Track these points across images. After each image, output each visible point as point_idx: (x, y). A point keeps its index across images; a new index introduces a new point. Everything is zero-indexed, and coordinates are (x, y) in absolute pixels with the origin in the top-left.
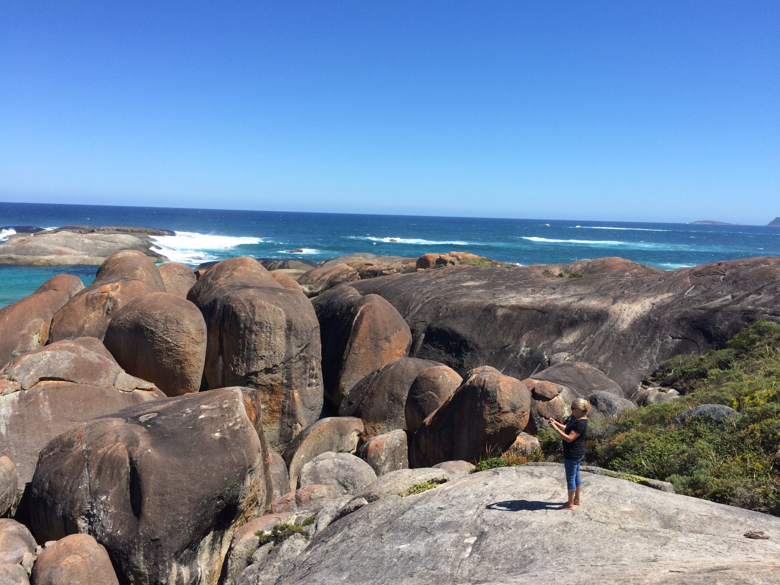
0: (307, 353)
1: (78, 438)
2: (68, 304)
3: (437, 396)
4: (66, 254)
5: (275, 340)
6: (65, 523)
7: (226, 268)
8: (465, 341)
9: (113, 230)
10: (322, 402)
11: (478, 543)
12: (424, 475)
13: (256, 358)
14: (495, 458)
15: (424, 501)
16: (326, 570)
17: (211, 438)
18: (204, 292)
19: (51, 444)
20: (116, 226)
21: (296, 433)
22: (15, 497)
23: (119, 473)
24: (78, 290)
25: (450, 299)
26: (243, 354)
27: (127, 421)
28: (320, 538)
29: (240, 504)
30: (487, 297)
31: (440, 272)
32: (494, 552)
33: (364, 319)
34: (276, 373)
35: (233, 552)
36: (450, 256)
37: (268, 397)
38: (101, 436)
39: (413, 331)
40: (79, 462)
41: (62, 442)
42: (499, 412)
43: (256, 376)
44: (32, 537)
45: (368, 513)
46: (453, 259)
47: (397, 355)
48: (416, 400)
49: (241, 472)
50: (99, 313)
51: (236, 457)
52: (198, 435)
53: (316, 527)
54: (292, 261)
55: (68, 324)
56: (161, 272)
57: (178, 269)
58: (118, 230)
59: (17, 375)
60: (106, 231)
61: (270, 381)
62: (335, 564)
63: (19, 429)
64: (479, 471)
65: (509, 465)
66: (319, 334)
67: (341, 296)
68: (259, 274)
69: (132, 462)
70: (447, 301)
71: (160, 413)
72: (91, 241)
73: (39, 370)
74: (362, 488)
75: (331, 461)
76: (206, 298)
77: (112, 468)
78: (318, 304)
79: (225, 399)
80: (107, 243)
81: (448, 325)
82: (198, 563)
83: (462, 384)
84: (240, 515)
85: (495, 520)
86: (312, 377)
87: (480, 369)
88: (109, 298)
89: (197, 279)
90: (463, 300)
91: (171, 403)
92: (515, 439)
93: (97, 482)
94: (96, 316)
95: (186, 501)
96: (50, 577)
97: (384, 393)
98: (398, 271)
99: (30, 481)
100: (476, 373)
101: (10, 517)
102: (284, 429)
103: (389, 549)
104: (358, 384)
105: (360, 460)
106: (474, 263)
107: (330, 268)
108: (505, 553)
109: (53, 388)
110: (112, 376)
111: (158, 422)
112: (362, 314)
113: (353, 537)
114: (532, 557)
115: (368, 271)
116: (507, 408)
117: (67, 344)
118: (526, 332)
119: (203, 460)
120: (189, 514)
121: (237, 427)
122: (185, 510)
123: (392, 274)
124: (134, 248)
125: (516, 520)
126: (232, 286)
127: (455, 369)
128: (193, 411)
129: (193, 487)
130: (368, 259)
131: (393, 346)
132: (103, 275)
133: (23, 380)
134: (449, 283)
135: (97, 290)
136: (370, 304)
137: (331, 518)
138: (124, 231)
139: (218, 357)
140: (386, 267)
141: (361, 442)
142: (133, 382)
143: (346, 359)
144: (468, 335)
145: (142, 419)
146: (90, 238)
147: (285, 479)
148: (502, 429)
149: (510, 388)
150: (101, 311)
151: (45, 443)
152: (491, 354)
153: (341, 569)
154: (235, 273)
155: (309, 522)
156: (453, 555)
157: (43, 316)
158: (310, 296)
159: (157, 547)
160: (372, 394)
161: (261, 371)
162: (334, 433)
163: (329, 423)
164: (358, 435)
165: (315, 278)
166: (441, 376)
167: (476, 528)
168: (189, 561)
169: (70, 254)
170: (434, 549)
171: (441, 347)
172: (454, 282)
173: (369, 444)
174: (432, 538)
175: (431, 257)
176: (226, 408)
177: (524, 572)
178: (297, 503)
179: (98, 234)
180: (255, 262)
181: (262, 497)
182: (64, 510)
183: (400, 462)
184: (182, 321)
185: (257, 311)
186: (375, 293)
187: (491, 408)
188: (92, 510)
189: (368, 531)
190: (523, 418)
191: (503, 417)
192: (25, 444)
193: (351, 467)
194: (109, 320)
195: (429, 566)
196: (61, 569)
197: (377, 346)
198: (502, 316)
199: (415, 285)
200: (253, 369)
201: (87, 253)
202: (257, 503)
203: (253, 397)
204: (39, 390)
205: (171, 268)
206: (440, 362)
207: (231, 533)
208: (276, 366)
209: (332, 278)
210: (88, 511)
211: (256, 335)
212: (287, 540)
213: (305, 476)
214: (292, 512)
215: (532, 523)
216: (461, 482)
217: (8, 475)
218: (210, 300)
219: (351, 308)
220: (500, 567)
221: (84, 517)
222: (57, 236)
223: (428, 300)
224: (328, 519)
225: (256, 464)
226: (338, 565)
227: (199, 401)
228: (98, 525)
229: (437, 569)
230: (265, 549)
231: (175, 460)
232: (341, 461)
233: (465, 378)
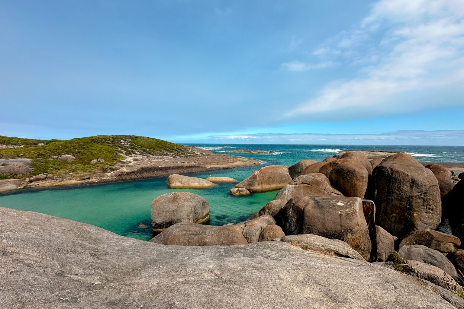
1: (294, 199)
10: (437, 223)
27: (310, 198)
38: (299, 200)
40: (291, 206)
49: (344, 230)
61: (399, 205)
63: (293, 195)
69: (303, 211)
71: (324, 199)
73: (303, 180)
79: (351, 201)
86: (429, 209)
109: (305, 186)
110: (325, 187)
117: (312, 174)
121: (350, 212)
128: (336, 201)
133: (298, 182)
142: (331, 190)
162: (431, 238)
164: (455, 246)
185: (394, 173)
200: (390, 198)
203: (370, 205)
204: (301, 186)
208: (402, 199)
211: (392, 183)
225: (355, 230)
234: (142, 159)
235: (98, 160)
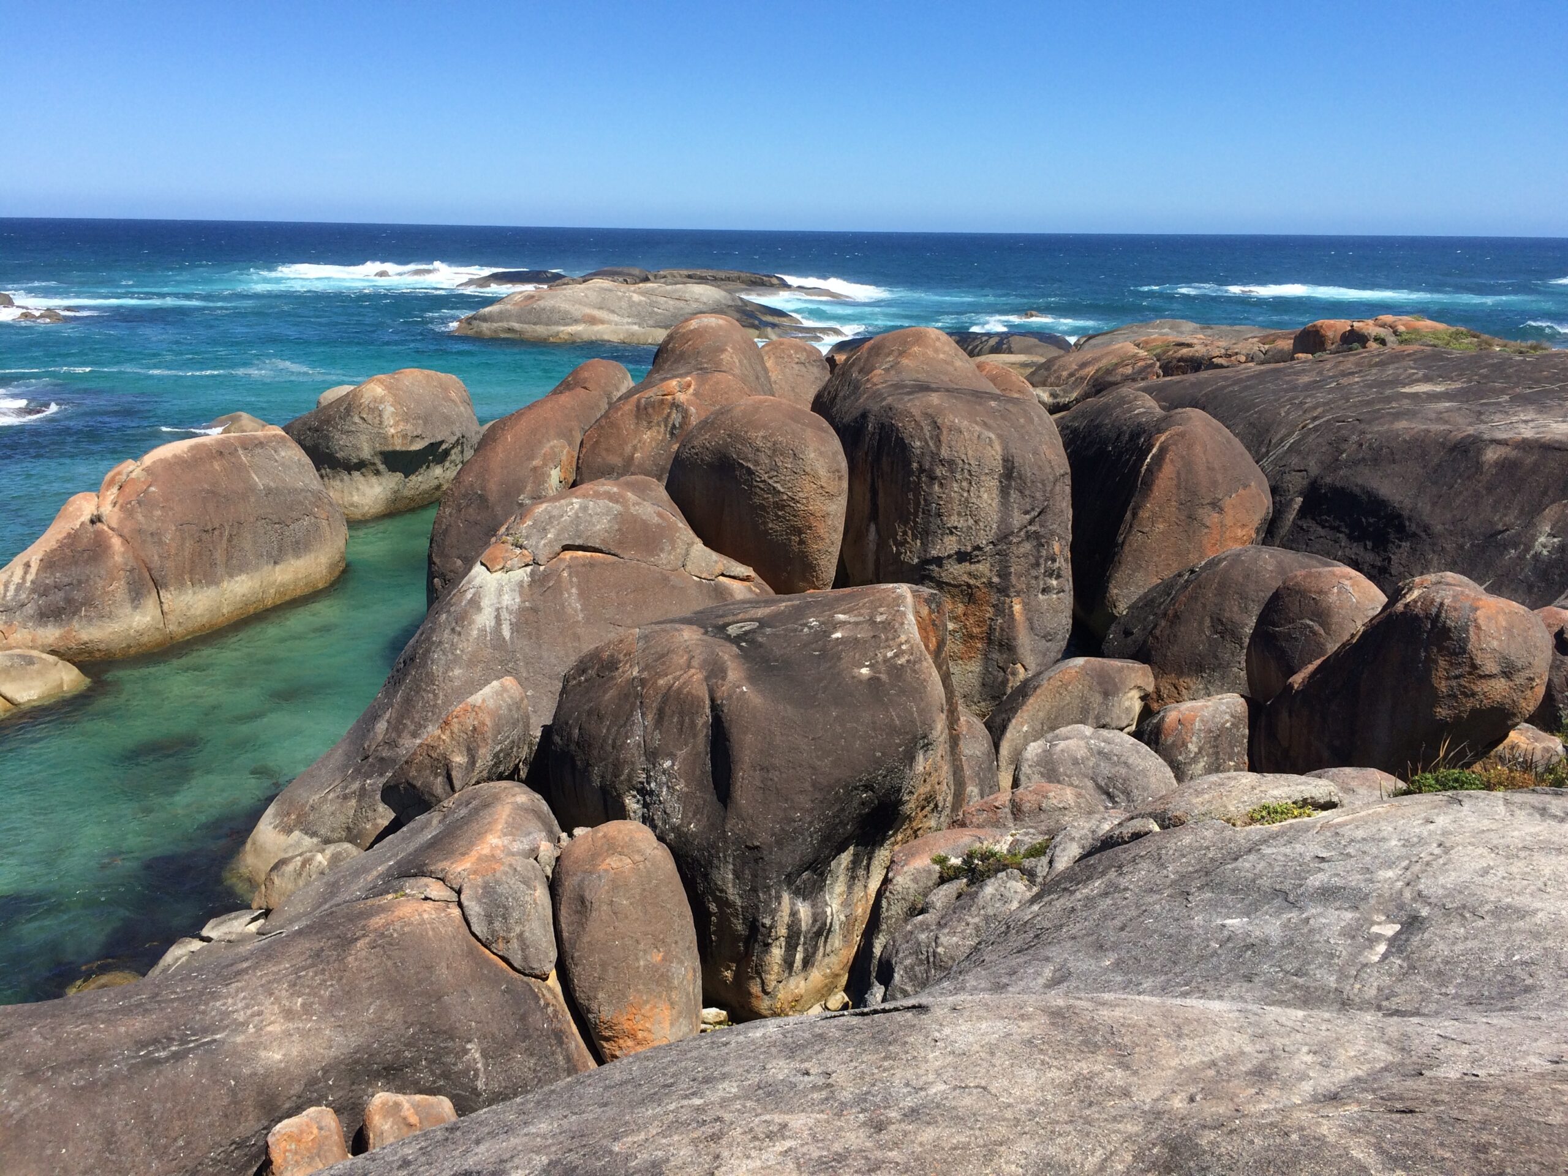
0: (1041, 526)
1: (625, 655)
2: (606, 415)
3: (1322, 632)
4: (602, 322)
5: (979, 497)
6: (605, 801)
7: (887, 351)
8: (1400, 516)
9: (681, 275)
10: (1070, 627)
11: (1403, 937)
12: (1286, 789)
13: (939, 532)
14: (1456, 771)
15: (1282, 841)
16: (1069, 944)
17: (854, 677)
18: (845, 398)
19: (581, 662)
20: (687, 269)
21: (1014, 683)
22: (526, 747)
23: (693, 724)
24: (623, 390)
25: (1369, 422)
26: (915, 522)
27: (706, 633)
28: (1058, 883)
29: (903, 804)
30: (1460, 420)
31: (1350, 362)
32: (1439, 960)
33: (1167, 460)
34: (979, 562)
35: (890, 887)
36: (1376, 325)
37: (960, 609)
38: (663, 656)
39: (1274, 491)
40: (627, 696)
41: (600, 660)
42: (1470, 673)
43: (940, 566)
44: (552, 816)
45: (1159, 848)
46: (1382, 332)
47: (1235, 539)
48: (1274, 637)
49: (906, 745)
50: (658, 432)
51: (899, 717)
52: (830, 668)
53: (1051, 862)
54: (1017, 338)
55: (607, 450)
56: (766, 358)
57: (796, 353)
58: (689, 277)
59: (527, 538)
60: (670, 280)
61: (965, 578)
62: (1088, 935)
63: (530, 633)
64: (1415, 793)
65: (1489, 787)
66: (1068, 490)
67: (1118, 410)
68: (951, 363)
69: (715, 707)
70: (1362, 426)
71: (763, 623)
72: (643, 299)
73: (563, 530)
74: (1144, 800)
75: (1082, 743)
76: (849, 410)
77: (682, 714)
78: (1068, 427)
79: (881, 606)
80: (671, 302)
81: (1360, 481)
82: (827, 898)
83: (1385, 608)
84: (903, 824)
85: (1446, 896)
86: (1051, 576)
87: (1431, 577)
88: (675, 405)
89: (832, 372)
90: (1402, 425)
91: (782, 606)
92: (1506, 736)
93: (657, 735)
94: (652, 439)
95: (807, 786)
96: (581, 885)
97: (1203, 618)
98: (1250, 358)
99: (549, 722)
100: (1421, 585)
101: (519, 781)
102: (990, 673)
103: (1201, 923)
104: (1146, 594)
105: (1144, 748)
106: (1436, 342)
107: (1097, 352)
108: (1465, 966)
109: (584, 565)
110: (680, 549)
111: (760, 639)
112: (1163, 450)
113: (1126, 889)
114: (1529, 981)
115: (1180, 360)
116: (1491, 666)
117: (606, 488)
118: (1553, 502)
119: (837, 716)
120: (813, 809)
121: (902, 661)
122: (804, 800)
123: (1233, 366)
124: (718, 310)
125: (1495, 902)
126: (898, 386)
127: (1370, 577)
128: (822, 623)
129: (819, 763)
130: (1182, 333)
131: (1229, 520)
132: (665, 362)
133: (537, 547)
134: (1370, 386)
135: (655, 389)
136: (1181, 428)
137: (1081, 851)
138: (701, 278)
139: (868, 525)
140: (1223, 351)
141: (1147, 713)
142: (716, 562)
143: (1123, 543)
144: (1408, 503)
145: (732, 630)
146: (642, 293)
147: (990, 769)
148: (1474, 712)
149: (1504, 624)
150: (662, 429)
151: (572, 660)
152: (1461, 547)
153: (1101, 947)
154: (905, 361)
155: (1036, 852)
156: (1344, 953)
157: (567, 435)
158: (1053, 409)
159: (756, 861)
160: (1176, 616)
161: (949, 556)
162: (1090, 688)
163: (1083, 668)
164: (1142, 698)
165: (1065, 374)
166: (1335, 590)
167: (1401, 907)
168: (812, 893)
169: (609, 322)
170: (1302, 935)
171: (1339, 526)
172: (1382, 384)
173: (1163, 717)
174: (1297, 913)
175: (1330, 327)
176: (882, 622)
177: (1509, 1009)
178: (1013, 813)
179: (655, 285)
180: (945, 337)
181: (945, 796)
182: (603, 777)
183: (1231, 759)
184: (803, 452)
185: (944, 438)
186: (1195, 404)
187: (1451, 664)
188: (649, 783)
189: (1158, 882)
190: (1529, 692)
191: (1481, 687)
192: (541, 658)
193: (1123, 759)
194: (676, 447)
195: (1288, 967)
196: (599, 877)
197: (1191, 517)
198: (1496, 463)
199: (1286, 391)
200: (934, 553)
201: (636, 320)
202: (936, 806)
203: (933, 606)
204: (563, 566)
205: (783, 351)
206: (1335, 559)
207: (887, 853)
208: (978, 548)
209: (1100, 374)
210: (642, 783)
211: (941, 485)
212: (993, 880)
213: (1030, 766)
214: (1003, 830)
215: (1535, 912)
216: (1370, 812)
217: (514, 708)
218: (856, 413)
219: (1139, 438)
220: (1452, 990)
221: (635, 793)
222: (588, 289)
223: (1317, 423)
224: (1074, 850)
225: (935, 734)
226: (1095, 937)
227: (831, 605)
228: (658, 810)
229: (1306, 974)
230: (950, 889)
231: (789, 711)
232: (1103, 744)
233: (1394, 596)
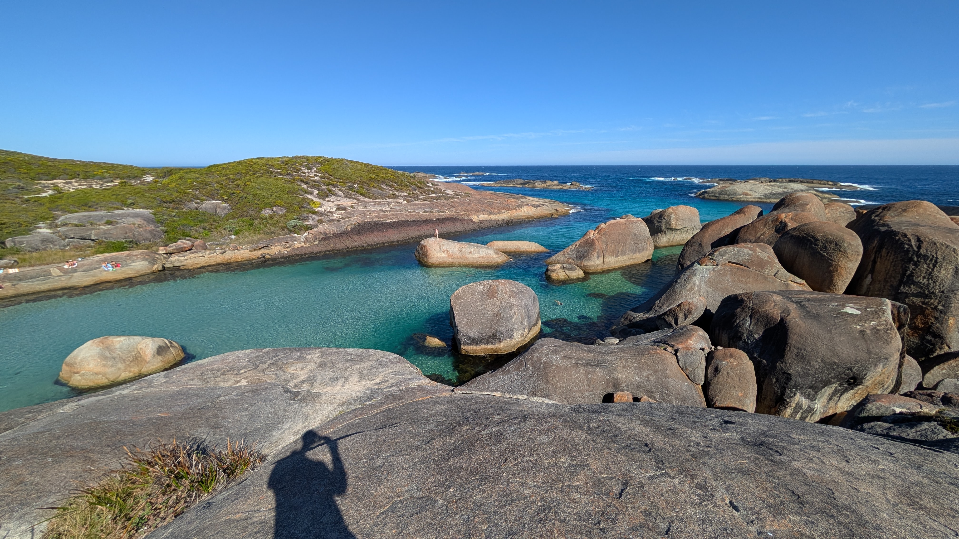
1: (748, 299)
2: (752, 223)
4: (750, 195)
13: (909, 283)
17: (852, 328)
19: (730, 296)
21: (940, 351)
27: (784, 298)
34: (931, 298)
38: (763, 302)
40: (745, 312)
41: (737, 298)
43: (906, 296)
44: (710, 340)
49: (875, 359)
50: (772, 230)
57: (840, 208)
58: (790, 181)
59: (716, 257)
61: (920, 304)
68: (934, 216)
71: (808, 299)
73: (729, 257)
77: (767, 322)
79: (872, 305)
80: (785, 189)
82: (817, 401)
88: (781, 222)
89: (859, 216)
91: (820, 296)
94: (769, 232)
96: (717, 363)
101: (701, 327)
109: (735, 269)
110: (775, 270)
111: (807, 305)
117: (749, 246)
121: (880, 327)
126: (900, 223)
132: (780, 208)
133: (719, 260)
139: (867, 274)
142: (789, 277)
146: (768, 186)
151: (724, 297)
154: (905, 214)
161: (913, 293)
168: (810, 397)
169: (753, 195)
176: (871, 311)
179: (775, 183)
181: (889, 384)
184: (841, 243)
185: (923, 245)
188: (748, 340)
194: (779, 236)
196: (725, 364)
201: (764, 195)
203: (901, 311)
204: (727, 268)
205: (833, 207)
208: (932, 293)
211: (916, 264)
217: (702, 306)
222: (746, 184)
225: (892, 359)
227: (845, 300)
234: (352, 207)
235: (273, 210)
